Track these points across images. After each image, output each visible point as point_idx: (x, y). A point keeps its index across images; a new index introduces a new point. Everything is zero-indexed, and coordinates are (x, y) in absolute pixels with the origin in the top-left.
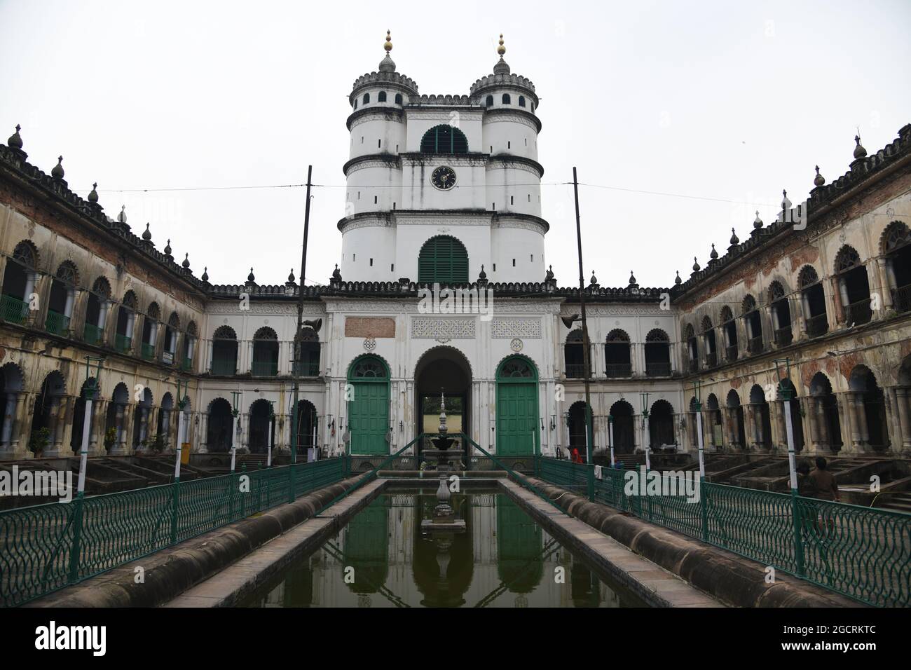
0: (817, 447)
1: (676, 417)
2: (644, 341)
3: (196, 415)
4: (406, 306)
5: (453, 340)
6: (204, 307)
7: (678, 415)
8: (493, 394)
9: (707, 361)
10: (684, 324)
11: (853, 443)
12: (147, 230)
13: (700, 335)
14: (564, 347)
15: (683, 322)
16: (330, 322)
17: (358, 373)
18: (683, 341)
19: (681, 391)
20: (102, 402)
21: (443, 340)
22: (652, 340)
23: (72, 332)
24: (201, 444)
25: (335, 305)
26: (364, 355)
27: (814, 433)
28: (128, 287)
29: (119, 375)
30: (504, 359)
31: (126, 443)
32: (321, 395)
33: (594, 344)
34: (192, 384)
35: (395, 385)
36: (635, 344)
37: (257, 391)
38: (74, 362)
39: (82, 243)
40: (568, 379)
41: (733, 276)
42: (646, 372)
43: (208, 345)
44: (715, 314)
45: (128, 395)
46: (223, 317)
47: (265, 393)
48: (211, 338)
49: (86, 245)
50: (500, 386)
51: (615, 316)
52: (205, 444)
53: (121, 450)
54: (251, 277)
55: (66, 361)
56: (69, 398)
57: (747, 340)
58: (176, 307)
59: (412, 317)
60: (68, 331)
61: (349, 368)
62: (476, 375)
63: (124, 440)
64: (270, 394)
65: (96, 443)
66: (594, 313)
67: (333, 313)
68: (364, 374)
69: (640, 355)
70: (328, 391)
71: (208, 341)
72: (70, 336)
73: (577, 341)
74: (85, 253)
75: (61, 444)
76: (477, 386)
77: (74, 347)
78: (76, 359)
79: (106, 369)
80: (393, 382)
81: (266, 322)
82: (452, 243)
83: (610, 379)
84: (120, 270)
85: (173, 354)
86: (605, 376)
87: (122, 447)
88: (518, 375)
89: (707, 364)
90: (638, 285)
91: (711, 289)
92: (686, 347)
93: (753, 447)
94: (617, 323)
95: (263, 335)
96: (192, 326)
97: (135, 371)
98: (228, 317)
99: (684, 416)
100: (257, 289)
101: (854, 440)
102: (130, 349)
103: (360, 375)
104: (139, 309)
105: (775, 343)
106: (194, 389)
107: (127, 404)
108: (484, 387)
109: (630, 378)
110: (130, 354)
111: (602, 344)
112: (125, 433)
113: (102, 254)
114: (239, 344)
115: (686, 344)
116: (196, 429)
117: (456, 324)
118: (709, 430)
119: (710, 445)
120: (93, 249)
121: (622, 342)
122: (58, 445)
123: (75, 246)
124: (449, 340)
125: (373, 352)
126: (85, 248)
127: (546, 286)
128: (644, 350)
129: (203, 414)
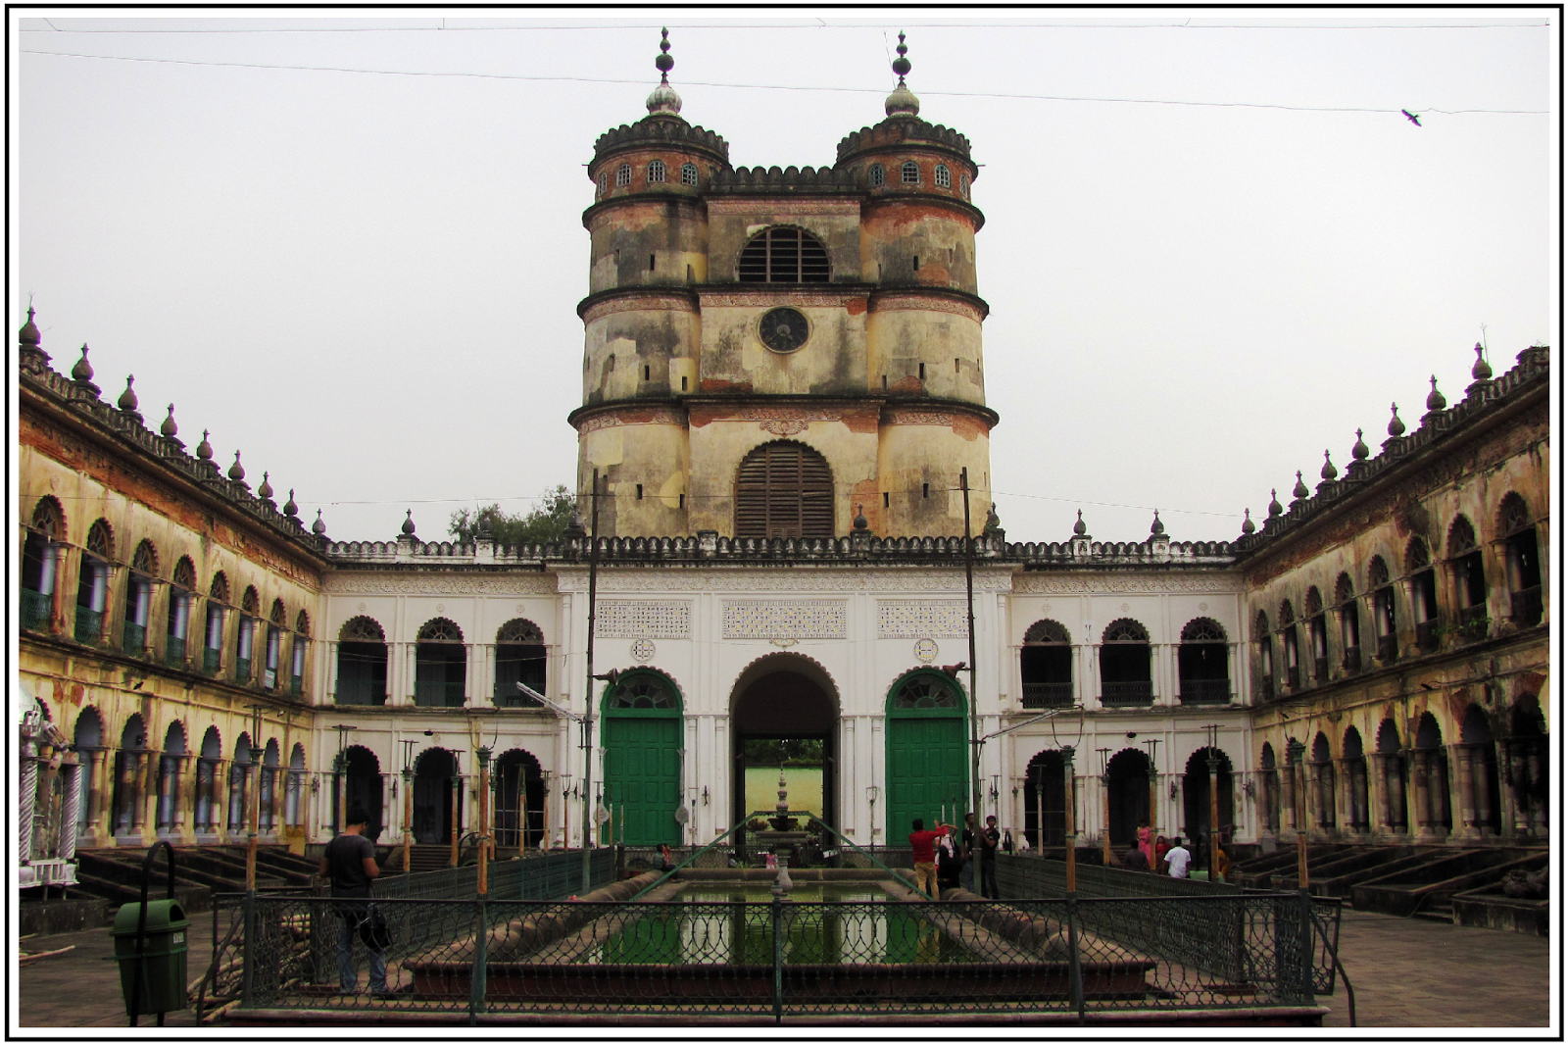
0: (1425, 832)
1: (1236, 778)
2: (1178, 641)
3: (313, 776)
4: (713, 581)
5: (801, 642)
6: (321, 584)
7: (1241, 774)
8: (881, 738)
9: (1290, 679)
10: (1255, 609)
11: (1465, 823)
12: (237, 463)
13: (1278, 632)
14: (1019, 652)
15: (1253, 606)
16: (566, 612)
17: (621, 701)
18: (1253, 641)
19: (1246, 731)
20: (189, 759)
21: (785, 643)
22: (1194, 638)
23: (150, 651)
24: (323, 827)
25: (575, 579)
26: (633, 669)
27: (1422, 808)
28: (217, 568)
29: (209, 713)
30: (902, 676)
31: (219, 825)
32: (548, 740)
33: (1079, 646)
34: (301, 721)
35: (692, 723)
36: (1158, 646)
37: (428, 733)
38: (157, 698)
39: (161, 508)
40: (1025, 710)
41: (1323, 537)
42: (1180, 697)
43: (331, 651)
44: (1298, 598)
45: (220, 746)
46: (357, 601)
47: (441, 736)
48: (336, 638)
49: (165, 510)
50: (894, 724)
51: (1120, 594)
52: (330, 827)
53: (212, 836)
54: (408, 528)
55: (147, 696)
56: (151, 754)
57: (1343, 650)
58: (280, 588)
59: (723, 600)
60: (145, 648)
61: (605, 693)
62: (847, 706)
63: (216, 819)
64: (453, 737)
65: (183, 824)
66: (1080, 588)
67: (571, 594)
68: (633, 703)
69: (1169, 666)
70: (564, 734)
71: (331, 643)
72: (149, 657)
73: (1046, 640)
74: (163, 521)
75: (144, 825)
76: (850, 724)
77: (156, 674)
78: (159, 691)
79: (194, 705)
80: (689, 717)
81: (440, 608)
82: (800, 452)
83: (1108, 709)
84: (206, 539)
85: (275, 671)
86: (1099, 704)
87: (214, 831)
88: (930, 704)
89: (1288, 685)
90: (1167, 538)
91: (1292, 553)
92: (1258, 652)
93: (1346, 830)
94: (1125, 607)
95: (434, 633)
96: (303, 617)
97: (229, 705)
98: (364, 600)
99: (1251, 777)
100: (420, 549)
101: (1465, 819)
102: (219, 669)
103: (624, 705)
104: (231, 601)
105: (1379, 657)
106: (308, 729)
107: (219, 761)
108: (863, 726)
109: (1148, 708)
110: (220, 676)
111: (1094, 646)
112: (217, 808)
113: (184, 521)
114: (390, 649)
115: (1257, 646)
116: (313, 801)
117: (810, 613)
118: (1289, 801)
119: (1290, 829)
120: (175, 515)
121: (1133, 642)
122: (140, 827)
123: (152, 513)
124: (795, 640)
125: (649, 665)
126: (165, 514)
127: (985, 542)
128: (1176, 658)
129: (325, 774)
